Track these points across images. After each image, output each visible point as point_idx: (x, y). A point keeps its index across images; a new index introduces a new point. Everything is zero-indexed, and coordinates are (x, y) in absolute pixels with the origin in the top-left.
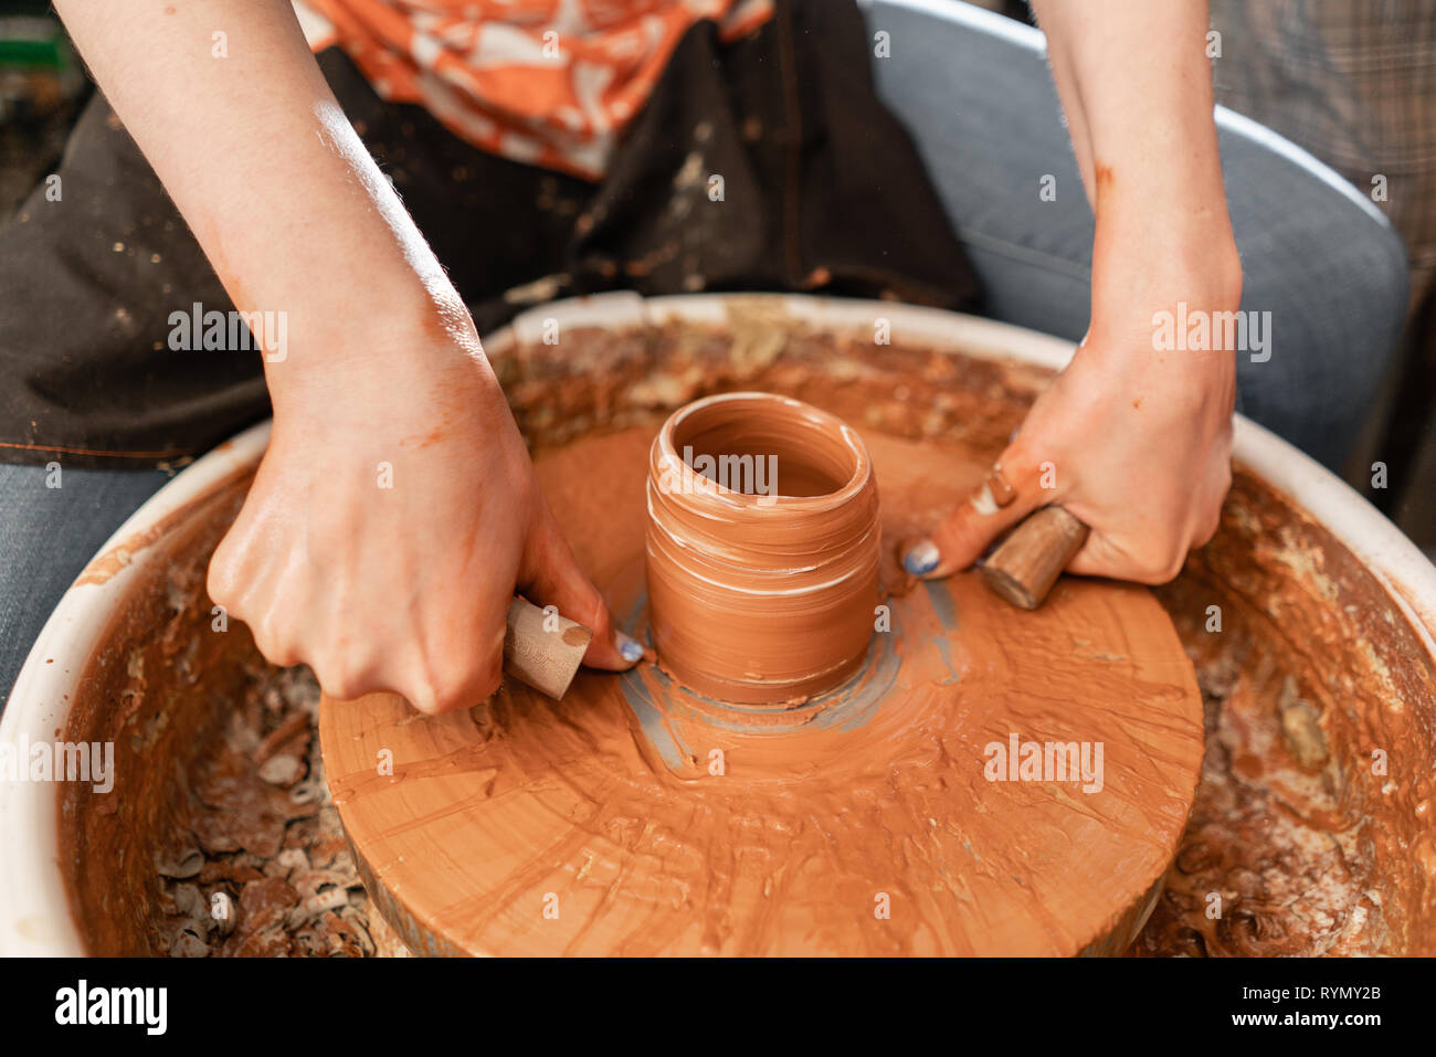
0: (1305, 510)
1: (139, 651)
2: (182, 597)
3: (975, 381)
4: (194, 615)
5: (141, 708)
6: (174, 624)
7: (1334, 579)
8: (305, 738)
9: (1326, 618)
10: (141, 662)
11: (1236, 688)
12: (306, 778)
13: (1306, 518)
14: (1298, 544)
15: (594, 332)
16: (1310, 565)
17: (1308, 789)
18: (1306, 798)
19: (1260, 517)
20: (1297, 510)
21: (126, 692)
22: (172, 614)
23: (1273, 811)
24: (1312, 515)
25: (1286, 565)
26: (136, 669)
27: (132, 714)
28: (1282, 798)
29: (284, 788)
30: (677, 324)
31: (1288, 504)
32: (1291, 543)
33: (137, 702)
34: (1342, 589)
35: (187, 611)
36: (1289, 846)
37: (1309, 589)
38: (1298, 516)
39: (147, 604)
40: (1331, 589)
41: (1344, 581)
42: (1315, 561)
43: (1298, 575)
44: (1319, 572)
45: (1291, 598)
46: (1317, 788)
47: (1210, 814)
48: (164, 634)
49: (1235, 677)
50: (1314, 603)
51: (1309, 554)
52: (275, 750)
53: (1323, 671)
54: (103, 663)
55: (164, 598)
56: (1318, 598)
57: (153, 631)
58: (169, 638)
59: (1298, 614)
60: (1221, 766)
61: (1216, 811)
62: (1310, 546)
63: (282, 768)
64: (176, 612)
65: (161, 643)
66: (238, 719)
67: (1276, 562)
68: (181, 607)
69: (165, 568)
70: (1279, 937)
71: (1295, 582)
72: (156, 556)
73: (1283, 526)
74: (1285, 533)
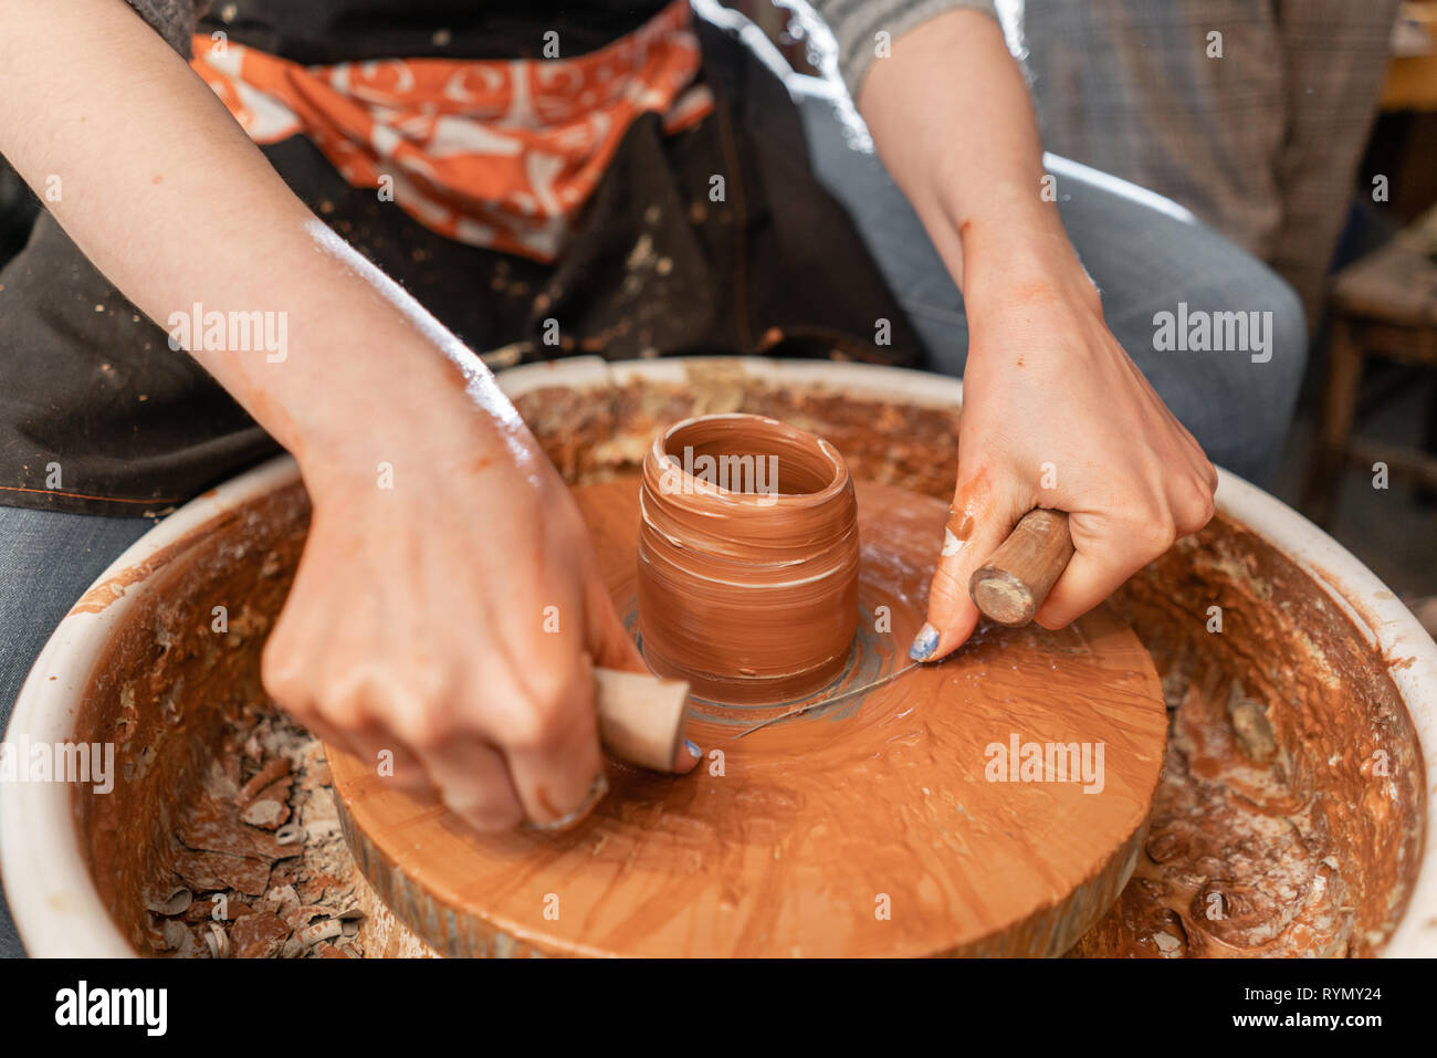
0: (1236, 521)
1: (131, 683)
2: (168, 635)
3: (924, 431)
4: (180, 653)
5: (134, 737)
6: (161, 661)
7: (1267, 580)
8: (288, 782)
9: (1264, 618)
10: (132, 694)
11: (1187, 698)
12: (289, 821)
13: (1238, 528)
14: (1233, 553)
15: (563, 391)
16: (1245, 571)
17: (1261, 781)
18: (1260, 790)
20: (1229, 522)
21: (120, 721)
22: (160, 649)
23: (1232, 805)
24: (1242, 524)
25: (1224, 574)
26: (128, 699)
27: (126, 741)
28: (1238, 792)
29: (268, 830)
30: (640, 384)
32: (1226, 554)
33: (131, 729)
34: (1276, 588)
35: (173, 649)
36: (1248, 833)
37: (1247, 593)
38: (1231, 527)
39: (138, 638)
40: (1265, 590)
41: (1277, 581)
42: (1249, 566)
43: (1235, 582)
44: (1254, 577)
45: (1230, 603)
46: (1270, 780)
47: (1174, 811)
48: (152, 670)
49: (1185, 689)
50: (1252, 605)
51: (1243, 561)
52: (257, 794)
53: (1265, 668)
54: (100, 687)
55: (153, 634)
56: (1253, 599)
57: (142, 665)
58: (158, 674)
59: (1239, 619)
60: (1180, 770)
61: (1179, 809)
62: (1244, 554)
63: (266, 810)
64: (163, 648)
65: (149, 678)
66: (216, 768)
67: (1215, 572)
68: (168, 645)
69: (154, 605)
70: (1248, 912)
71: (1233, 589)
72: (147, 590)
73: (1217, 538)
74: (1220, 545)
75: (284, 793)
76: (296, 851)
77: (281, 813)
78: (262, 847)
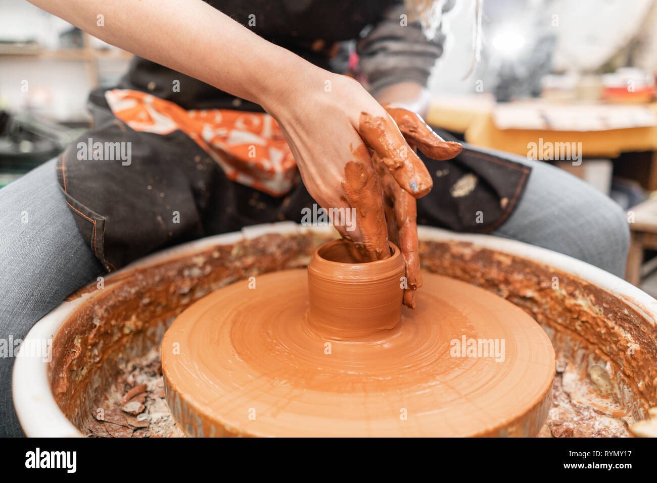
0: (583, 280)
1: (80, 336)
2: (99, 321)
3: (438, 252)
4: (102, 329)
5: (78, 358)
6: (94, 331)
7: (601, 305)
8: (145, 395)
9: (600, 323)
10: (80, 341)
11: (568, 368)
12: (143, 412)
13: (585, 283)
14: (583, 296)
15: (277, 235)
16: (589, 303)
17: (607, 404)
18: (606, 408)
19: (565, 288)
20: (580, 281)
21: (73, 350)
22: (94, 326)
23: (594, 414)
24: (586, 281)
25: (580, 306)
26: (78, 342)
27: (74, 359)
28: (596, 409)
29: (133, 415)
30: (311, 234)
31: (576, 280)
32: (580, 296)
33: (77, 354)
34: (605, 308)
35: (100, 327)
36: (603, 428)
37: (591, 313)
38: (581, 283)
39: (85, 317)
40: (600, 310)
41: (605, 305)
42: (591, 300)
43: (586, 308)
44: (594, 305)
45: (584, 319)
46: (611, 403)
48: (89, 334)
49: (567, 364)
50: (594, 318)
51: (588, 299)
52: (131, 399)
53: (604, 348)
54: (66, 332)
55: (92, 318)
56: (594, 315)
57: (85, 330)
58: (92, 336)
59: (589, 326)
60: (567, 401)
61: (567, 418)
62: (588, 295)
63: (134, 406)
64: (96, 326)
65: (88, 337)
66: (113, 388)
67: (576, 305)
68: (98, 324)
69: (94, 305)
71: (585, 312)
72: (91, 298)
73: (575, 290)
74: (577, 293)
75: (143, 399)
76: (145, 425)
77: (141, 407)
78: (131, 421)
